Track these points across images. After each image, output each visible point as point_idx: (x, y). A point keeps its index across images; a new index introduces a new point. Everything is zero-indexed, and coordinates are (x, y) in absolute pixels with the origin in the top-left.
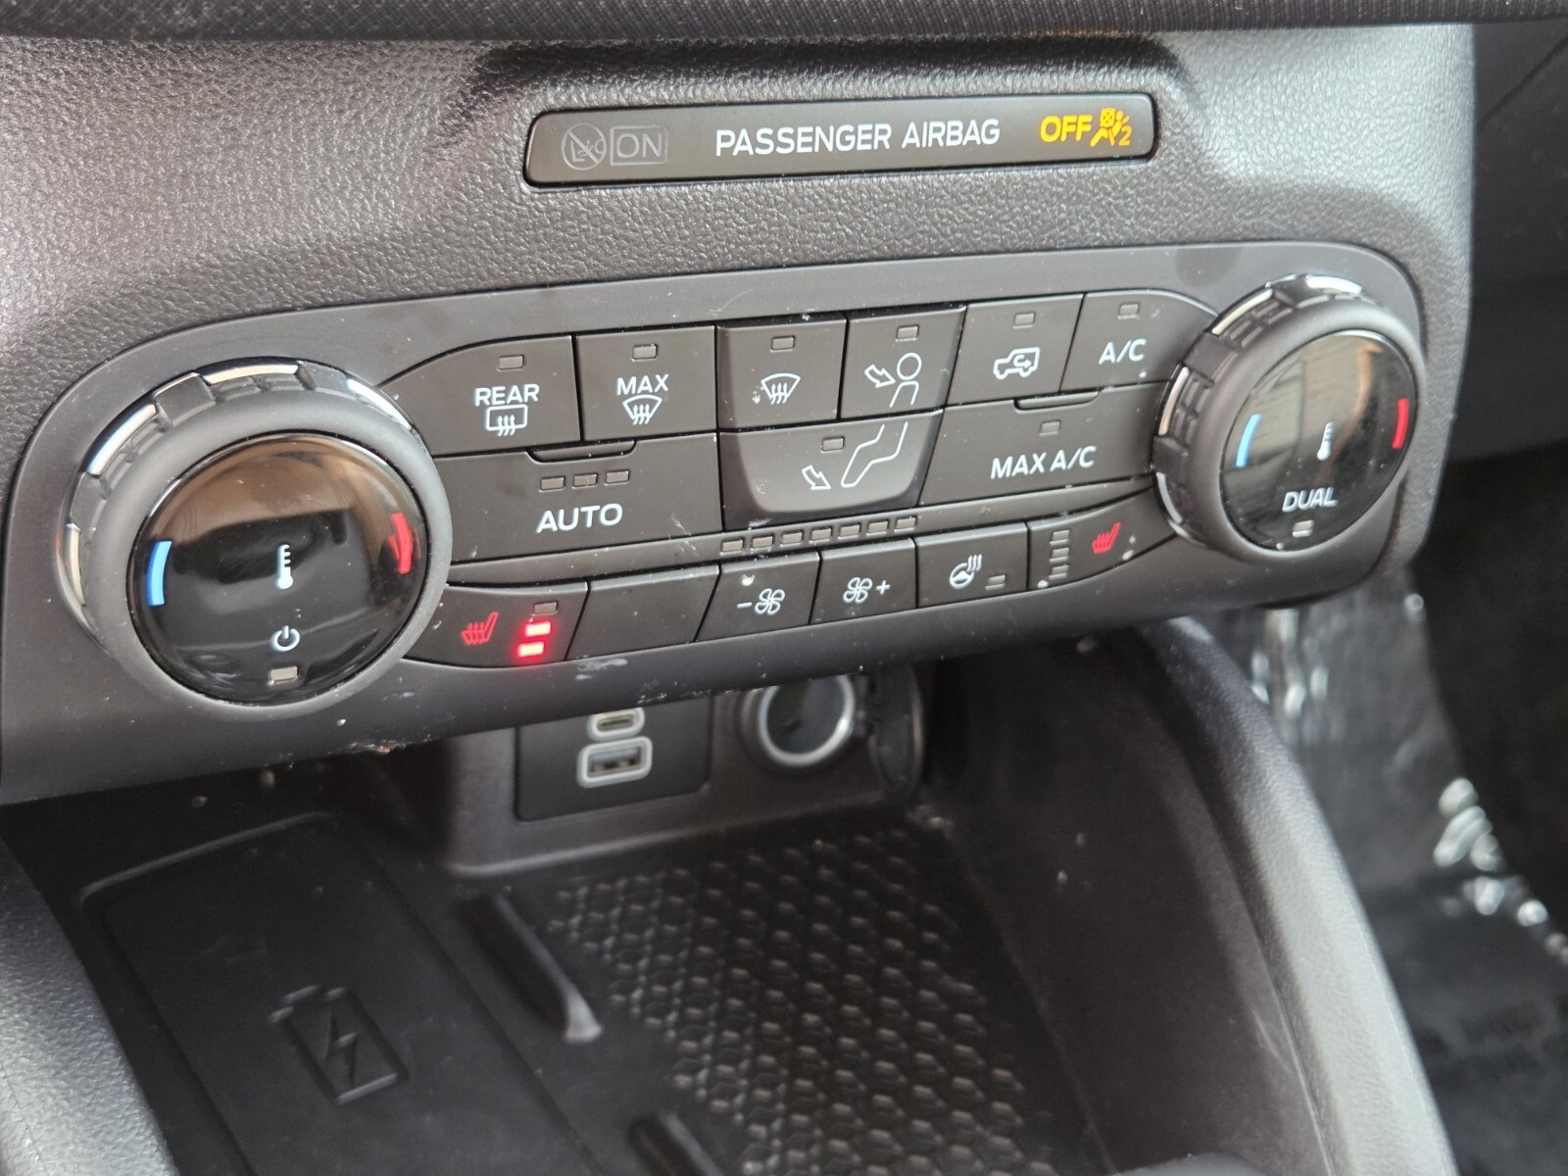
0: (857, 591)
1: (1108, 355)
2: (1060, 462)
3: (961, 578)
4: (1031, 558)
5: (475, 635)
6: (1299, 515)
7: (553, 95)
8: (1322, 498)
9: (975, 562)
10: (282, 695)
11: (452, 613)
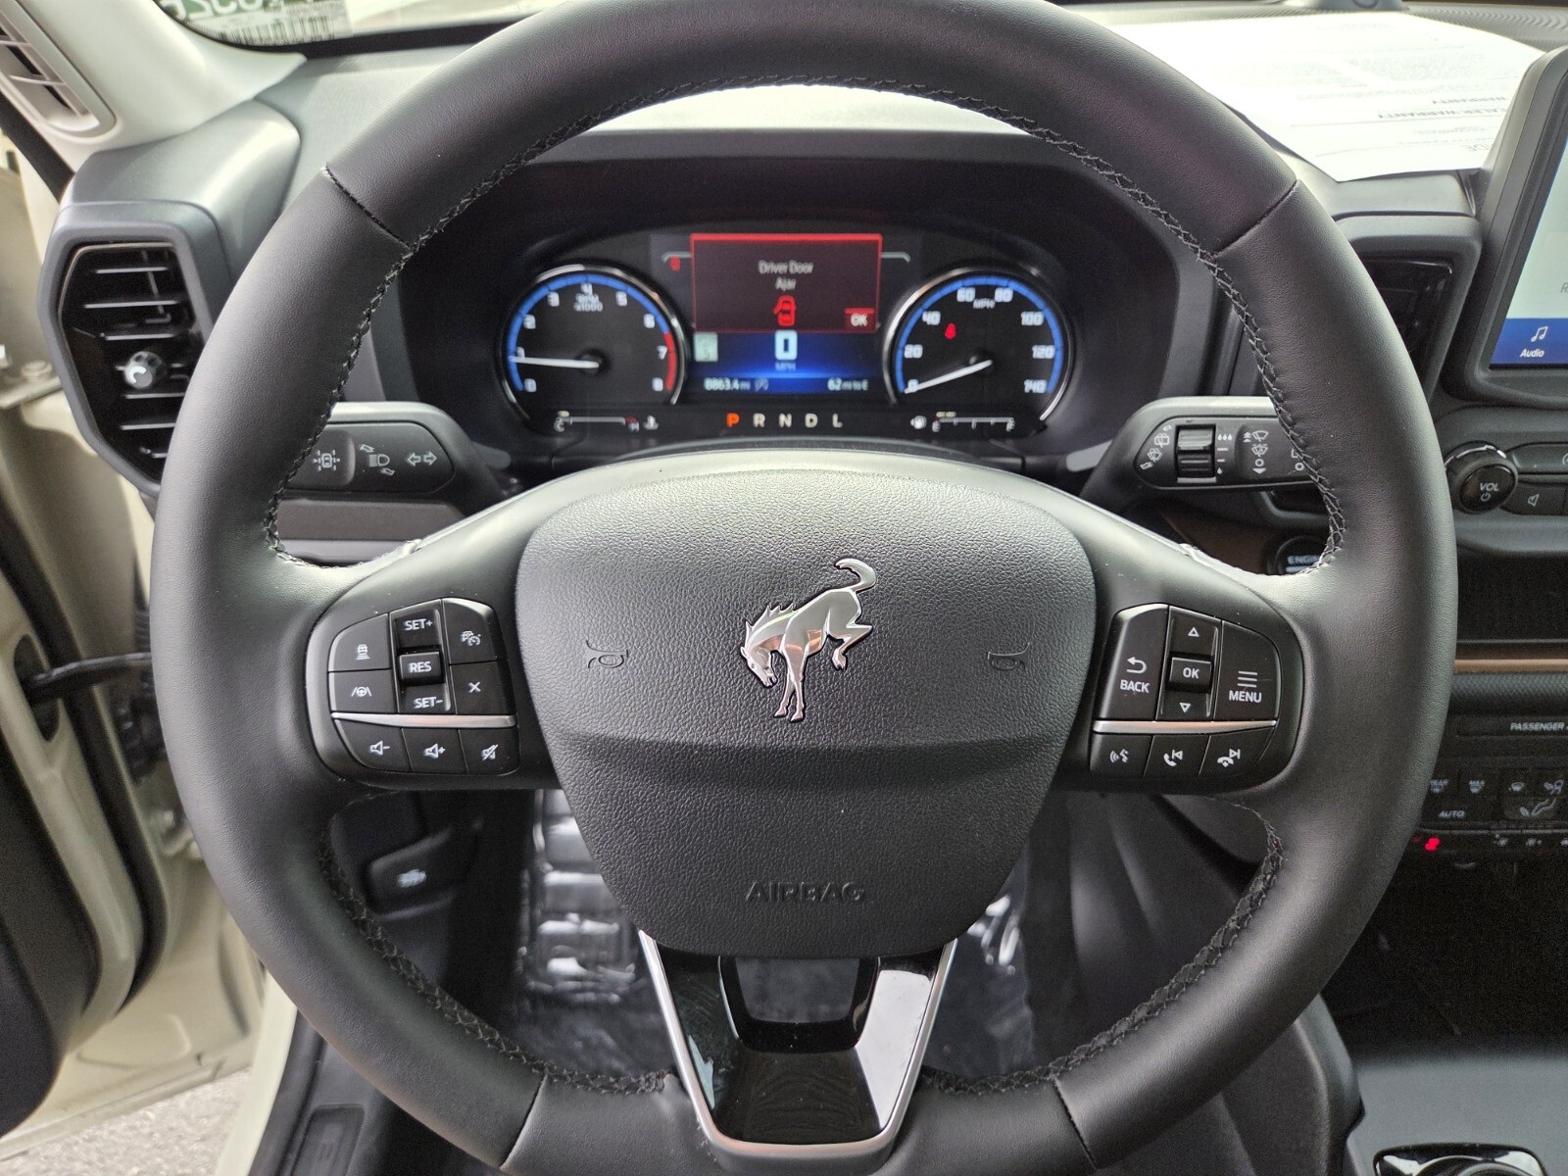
0: (1530, 842)
5: (1417, 840)
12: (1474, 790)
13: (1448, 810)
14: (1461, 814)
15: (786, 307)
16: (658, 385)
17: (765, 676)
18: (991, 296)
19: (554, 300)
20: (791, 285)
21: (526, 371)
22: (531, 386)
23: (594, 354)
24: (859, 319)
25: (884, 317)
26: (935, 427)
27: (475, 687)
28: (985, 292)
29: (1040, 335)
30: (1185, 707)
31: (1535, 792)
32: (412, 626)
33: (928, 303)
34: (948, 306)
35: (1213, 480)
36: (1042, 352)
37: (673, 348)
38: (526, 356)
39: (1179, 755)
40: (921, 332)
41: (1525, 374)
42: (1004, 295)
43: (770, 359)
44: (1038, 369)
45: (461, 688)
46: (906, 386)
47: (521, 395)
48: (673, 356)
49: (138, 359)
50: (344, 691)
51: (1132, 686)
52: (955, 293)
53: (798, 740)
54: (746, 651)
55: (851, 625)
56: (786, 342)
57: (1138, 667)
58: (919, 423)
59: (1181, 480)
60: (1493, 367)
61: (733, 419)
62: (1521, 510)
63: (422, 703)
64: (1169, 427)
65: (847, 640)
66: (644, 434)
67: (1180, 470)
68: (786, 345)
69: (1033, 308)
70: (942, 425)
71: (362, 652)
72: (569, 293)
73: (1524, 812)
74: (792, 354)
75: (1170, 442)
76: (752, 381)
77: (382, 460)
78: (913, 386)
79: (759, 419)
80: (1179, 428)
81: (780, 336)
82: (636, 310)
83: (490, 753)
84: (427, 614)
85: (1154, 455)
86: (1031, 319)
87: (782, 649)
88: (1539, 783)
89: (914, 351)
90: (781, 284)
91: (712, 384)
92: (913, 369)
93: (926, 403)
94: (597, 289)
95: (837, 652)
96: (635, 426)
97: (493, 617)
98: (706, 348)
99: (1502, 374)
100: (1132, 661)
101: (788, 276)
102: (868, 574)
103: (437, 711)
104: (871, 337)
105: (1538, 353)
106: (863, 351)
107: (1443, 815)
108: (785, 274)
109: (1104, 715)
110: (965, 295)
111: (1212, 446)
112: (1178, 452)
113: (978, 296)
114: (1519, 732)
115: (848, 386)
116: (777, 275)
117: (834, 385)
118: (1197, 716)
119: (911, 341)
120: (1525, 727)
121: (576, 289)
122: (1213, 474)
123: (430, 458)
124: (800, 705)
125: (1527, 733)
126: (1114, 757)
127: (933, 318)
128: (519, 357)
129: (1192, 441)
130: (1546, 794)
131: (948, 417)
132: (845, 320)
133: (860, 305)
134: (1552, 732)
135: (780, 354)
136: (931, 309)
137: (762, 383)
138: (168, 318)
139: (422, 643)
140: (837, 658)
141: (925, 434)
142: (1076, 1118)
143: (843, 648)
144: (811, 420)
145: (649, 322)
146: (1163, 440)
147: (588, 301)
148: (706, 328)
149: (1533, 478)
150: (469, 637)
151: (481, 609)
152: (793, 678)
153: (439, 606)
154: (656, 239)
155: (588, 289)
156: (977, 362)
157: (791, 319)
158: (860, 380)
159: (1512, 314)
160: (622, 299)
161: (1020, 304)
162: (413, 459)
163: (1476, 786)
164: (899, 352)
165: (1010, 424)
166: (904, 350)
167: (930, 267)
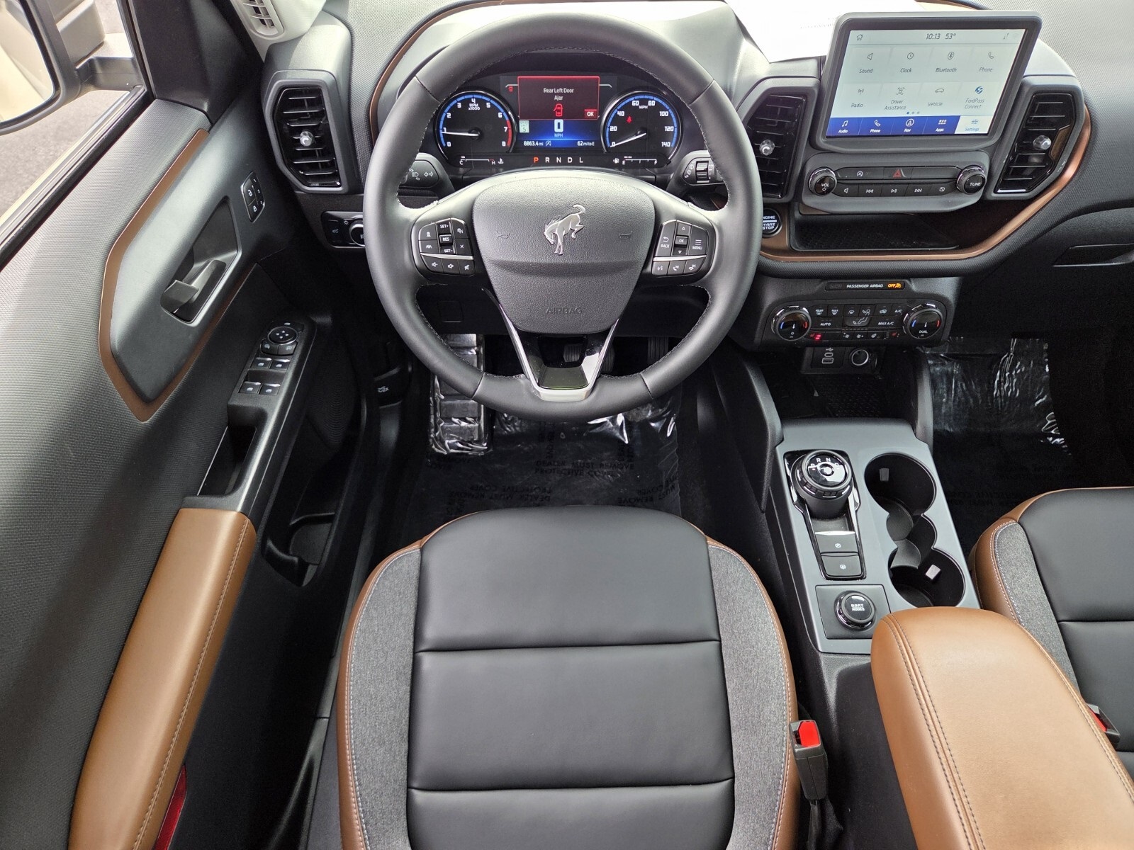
0: (859, 336)
1: (896, 311)
2: (888, 324)
3: (873, 336)
4: (883, 335)
5: (812, 336)
6: (921, 334)
7: (830, 281)
8: (925, 332)
9: (875, 335)
10: (792, 339)
11: (810, 333)
12: (834, 314)
13: (824, 322)
14: (829, 324)
15: (559, 108)
16: (504, 144)
17: (552, 241)
18: (647, 104)
19: (459, 105)
20: (561, 98)
21: (447, 138)
22: (449, 144)
23: (476, 130)
24: (590, 114)
25: (601, 112)
26: (624, 163)
27: (462, 246)
28: (644, 102)
29: (667, 121)
30: (680, 252)
31: (859, 315)
32: (442, 227)
33: (619, 108)
34: (628, 108)
35: (708, 181)
36: (668, 129)
37: (510, 127)
38: (447, 131)
39: (677, 267)
40: (616, 120)
41: (840, 139)
42: (652, 103)
43: (552, 132)
44: (667, 137)
45: (458, 247)
46: (611, 144)
47: (445, 148)
48: (510, 131)
49: (305, 134)
50: (423, 246)
51: (665, 246)
52: (631, 102)
53: (560, 260)
54: (545, 233)
55: (578, 225)
56: (559, 124)
57: (666, 240)
58: (616, 161)
59: (698, 182)
60: (827, 137)
61: (536, 159)
62: (841, 194)
63: (446, 251)
64: (694, 162)
65: (576, 230)
66: (498, 166)
67: (698, 178)
68: (559, 125)
69: (666, 110)
70: (626, 162)
71: (428, 234)
72: (466, 103)
73: (855, 323)
74: (561, 130)
75: (694, 167)
76: (544, 142)
77: (416, 174)
78: (614, 144)
79: (547, 159)
80: (697, 162)
81: (556, 121)
82: (494, 110)
83: (467, 267)
84: (447, 223)
85: (689, 172)
86: (663, 114)
87: (556, 233)
88: (860, 311)
89: (614, 129)
90: (557, 98)
91: (527, 143)
92: (614, 137)
93: (620, 152)
94: (478, 101)
95: (573, 234)
96: (493, 163)
97: (466, 225)
98: (524, 127)
99: (831, 140)
100: (665, 238)
101: (560, 94)
102: (583, 210)
103: (452, 253)
104: (595, 122)
105: (845, 131)
106: (593, 128)
107: (822, 324)
108: (559, 94)
109: (656, 255)
110: (635, 103)
111: (707, 169)
112: (696, 171)
113: (640, 104)
114: (850, 289)
115: (586, 144)
116: (554, 94)
117: (580, 144)
118: (683, 255)
119: (612, 124)
120: (853, 286)
121: (469, 101)
122: (708, 179)
123: (431, 174)
124: (562, 250)
125: (854, 289)
126: (659, 269)
127: (622, 114)
128: (444, 132)
129: (701, 167)
130: (864, 315)
131: (629, 158)
132: (584, 114)
133: (591, 108)
134: (864, 289)
135: (556, 130)
136: (620, 110)
137: (549, 143)
138: (309, 117)
139: (446, 232)
140: (573, 235)
141: (619, 166)
142: (647, 384)
143: (575, 232)
144: (570, 159)
145: (500, 115)
146: (692, 166)
147: (474, 106)
148: (524, 118)
149: (845, 181)
150: (459, 230)
151: (463, 222)
152: (560, 242)
153: (450, 221)
154: (502, 78)
155: (474, 101)
156: (640, 134)
157: (561, 114)
158: (591, 142)
159: (831, 116)
160: (488, 105)
161: (658, 107)
162: (426, 174)
163: (834, 312)
164: (608, 129)
165: (656, 162)
166: (609, 128)
167: (621, 90)
